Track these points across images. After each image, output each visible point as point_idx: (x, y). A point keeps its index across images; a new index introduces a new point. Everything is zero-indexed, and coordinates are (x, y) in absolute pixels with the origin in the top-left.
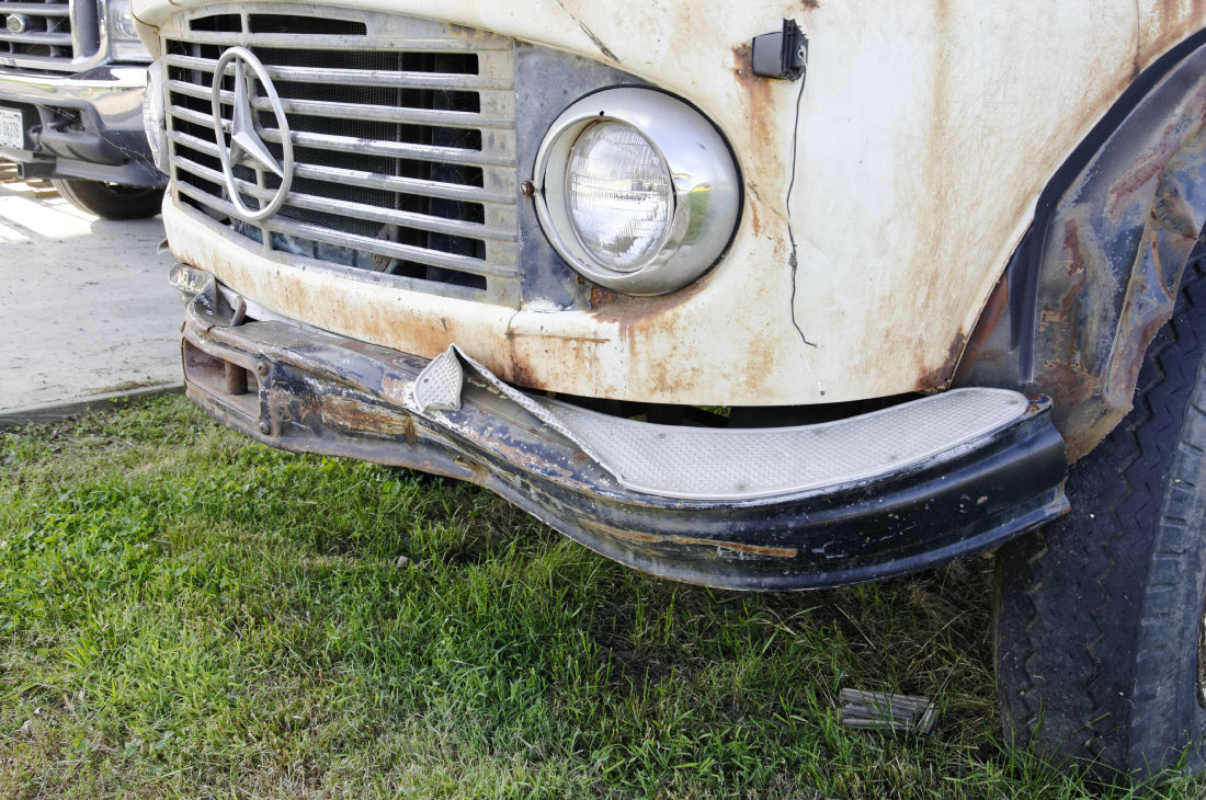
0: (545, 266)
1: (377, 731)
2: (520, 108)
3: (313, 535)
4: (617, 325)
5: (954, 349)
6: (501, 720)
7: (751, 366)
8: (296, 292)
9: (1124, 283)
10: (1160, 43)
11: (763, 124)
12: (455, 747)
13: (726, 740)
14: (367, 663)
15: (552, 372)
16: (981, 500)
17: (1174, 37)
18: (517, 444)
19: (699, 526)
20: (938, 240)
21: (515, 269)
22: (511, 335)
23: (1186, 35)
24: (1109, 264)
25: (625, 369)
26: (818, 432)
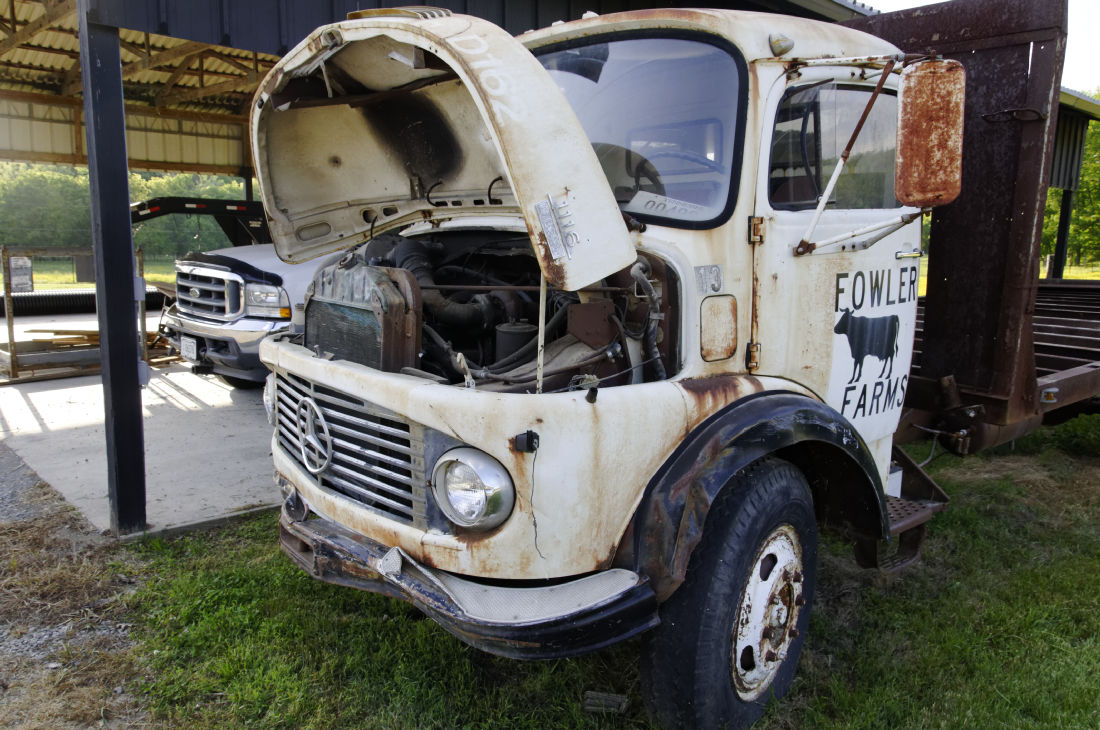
0: (437, 516)
1: (365, 715)
2: (425, 450)
3: (341, 602)
4: (465, 545)
5: (611, 552)
6: (424, 709)
7: (522, 563)
8: (332, 508)
9: (677, 528)
10: (698, 420)
11: (521, 469)
12: (401, 723)
13: (527, 719)
14: (363, 677)
15: (439, 560)
16: (619, 622)
17: (705, 416)
18: (424, 592)
19: (499, 633)
20: (600, 510)
21: (424, 515)
22: (422, 544)
23: (710, 415)
24: (670, 520)
25: (469, 562)
26: (551, 590)
